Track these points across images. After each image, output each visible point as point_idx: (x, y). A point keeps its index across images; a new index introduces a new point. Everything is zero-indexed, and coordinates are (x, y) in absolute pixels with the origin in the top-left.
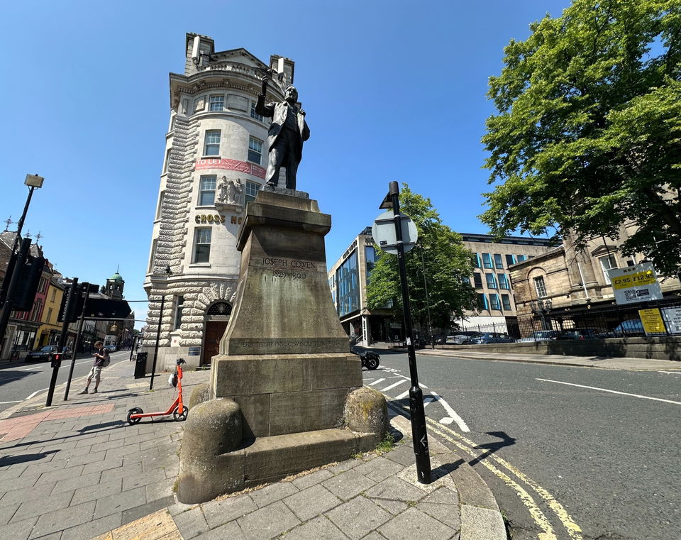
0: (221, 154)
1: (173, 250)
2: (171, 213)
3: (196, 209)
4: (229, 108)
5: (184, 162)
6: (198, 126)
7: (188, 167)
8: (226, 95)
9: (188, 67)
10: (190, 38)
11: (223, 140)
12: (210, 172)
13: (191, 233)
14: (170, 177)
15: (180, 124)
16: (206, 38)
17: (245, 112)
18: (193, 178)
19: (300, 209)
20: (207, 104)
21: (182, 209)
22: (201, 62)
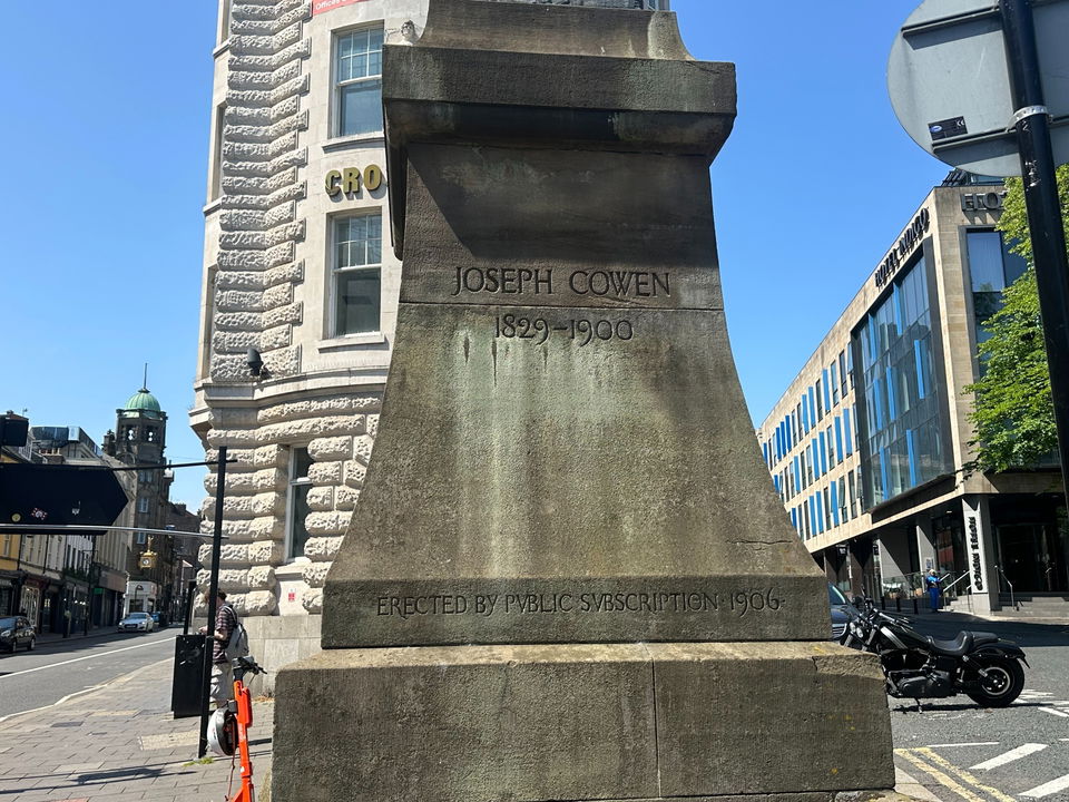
1: (266, 298)
3: (327, 149)
7: (291, 7)
12: (359, 16)
13: (317, 233)
14: (237, 50)
18: (309, 44)
19: (603, 52)
21: (282, 158)
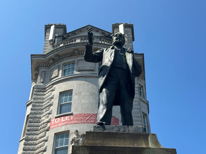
0: (73, 111)
4: (79, 71)
5: (40, 124)
6: (53, 90)
7: (44, 127)
8: (76, 61)
9: (45, 48)
10: (47, 28)
11: (75, 97)
12: (63, 129)
14: (27, 140)
15: (37, 92)
16: (60, 25)
17: (93, 71)
18: (48, 137)
19: (136, 146)
20: (61, 71)
22: (56, 42)
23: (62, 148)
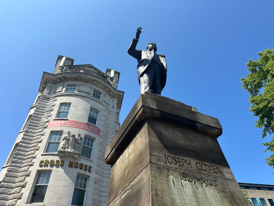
0: (69, 117)
1: (13, 191)
2: (19, 159)
3: (42, 155)
4: (78, 91)
5: (40, 122)
6: (55, 101)
7: (43, 125)
8: (78, 84)
9: (55, 70)
10: (60, 58)
11: (72, 108)
12: (58, 129)
13: (33, 175)
14: (27, 132)
15: (43, 99)
16: (70, 58)
17: (89, 94)
18: (45, 133)
20: (64, 89)
21: (30, 156)
22: (64, 69)
23: (54, 142)
